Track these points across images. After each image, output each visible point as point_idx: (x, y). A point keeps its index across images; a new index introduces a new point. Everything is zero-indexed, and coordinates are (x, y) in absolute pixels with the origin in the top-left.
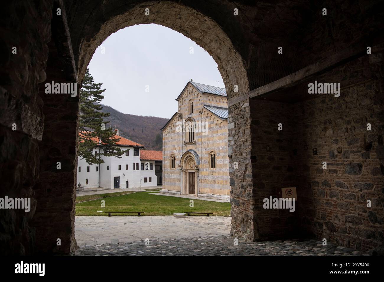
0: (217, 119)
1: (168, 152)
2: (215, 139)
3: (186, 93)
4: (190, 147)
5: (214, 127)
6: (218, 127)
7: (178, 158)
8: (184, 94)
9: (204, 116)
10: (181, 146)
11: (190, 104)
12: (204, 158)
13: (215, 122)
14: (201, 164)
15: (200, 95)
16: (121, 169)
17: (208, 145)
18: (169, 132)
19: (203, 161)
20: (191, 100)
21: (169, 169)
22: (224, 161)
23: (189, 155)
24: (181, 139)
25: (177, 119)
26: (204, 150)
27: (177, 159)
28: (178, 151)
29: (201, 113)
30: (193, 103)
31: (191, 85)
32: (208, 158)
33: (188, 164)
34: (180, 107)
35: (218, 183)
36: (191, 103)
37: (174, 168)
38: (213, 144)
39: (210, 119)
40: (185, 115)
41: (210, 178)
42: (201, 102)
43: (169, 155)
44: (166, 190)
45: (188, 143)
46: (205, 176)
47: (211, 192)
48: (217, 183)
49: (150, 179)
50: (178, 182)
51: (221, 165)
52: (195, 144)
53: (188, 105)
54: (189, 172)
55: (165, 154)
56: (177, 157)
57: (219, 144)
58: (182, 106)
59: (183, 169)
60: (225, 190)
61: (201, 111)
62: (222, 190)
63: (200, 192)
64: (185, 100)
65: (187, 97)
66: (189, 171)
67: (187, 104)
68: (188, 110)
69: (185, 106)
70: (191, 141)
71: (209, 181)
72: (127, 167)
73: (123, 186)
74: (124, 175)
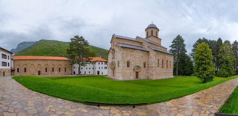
3: (112, 39)
4: (113, 60)
5: (119, 51)
14: (116, 66)
18: (109, 55)
21: (109, 68)
23: (113, 63)
24: (112, 57)
25: (111, 50)
29: (116, 46)
31: (113, 36)
32: (117, 63)
34: (111, 45)
35: (120, 73)
38: (119, 58)
39: (118, 48)
42: (116, 42)
43: (109, 63)
46: (117, 71)
66: (113, 69)
72: (102, 68)
73: (100, 74)
74: (101, 71)
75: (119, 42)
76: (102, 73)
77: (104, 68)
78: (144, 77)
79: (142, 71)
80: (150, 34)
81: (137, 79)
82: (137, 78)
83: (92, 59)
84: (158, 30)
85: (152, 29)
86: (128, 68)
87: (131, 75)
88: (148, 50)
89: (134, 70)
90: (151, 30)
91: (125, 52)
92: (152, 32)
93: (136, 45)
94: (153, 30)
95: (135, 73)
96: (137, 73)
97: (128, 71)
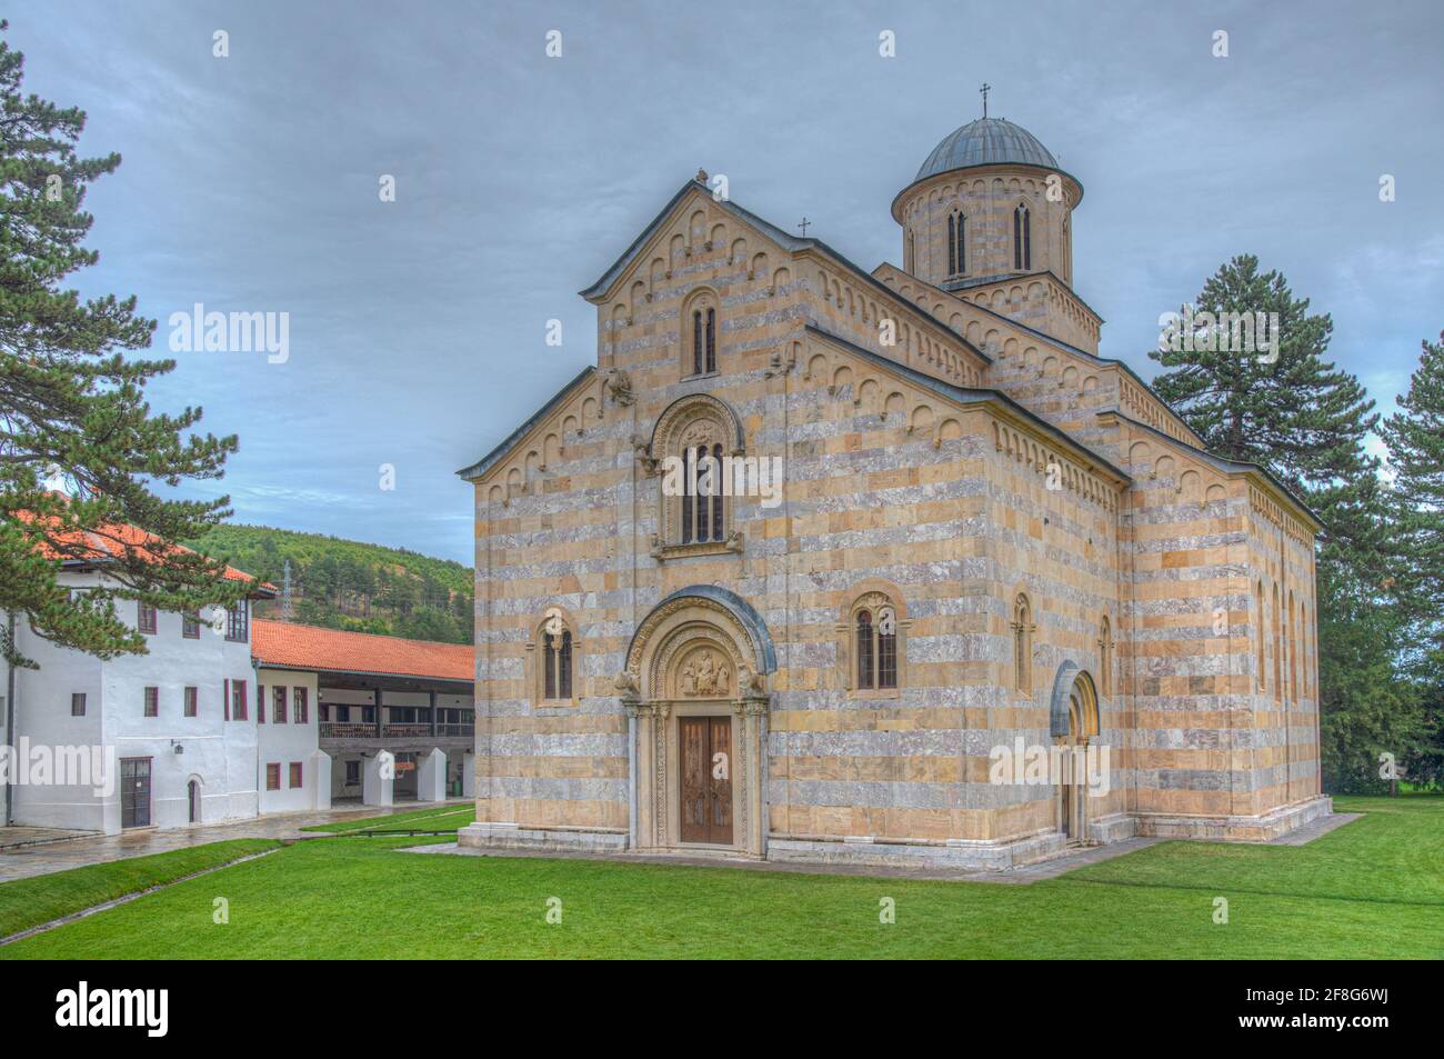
0: (913, 397)
1: (520, 605)
2: (896, 516)
3: (662, 249)
4: (696, 570)
5: (890, 450)
6: (917, 446)
7: (599, 641)
8: (649, 261)
9: (809, 385)
10: (621, 565)
11: (692, 319)
12: (805, 632)
13: (898, 419)
14: (787, 665)
15: (774, 260)
16: (159, 711)
17: (838, 557)
18: (525, 489)
19: (797, 648)
20: (700, 291)
21: (527, 703)
22: (967, 643)
23: (693, 614)
24: (625, 528)
25: (593, 408)
26: (803, 586)
27: (590, 647)
28: (601, 597)
30: (711, 312)
31: (699, 203)
32: (841, 629)
33: (672, 674)
34: (609, 336)
35: (921, 772)
36: (698, 315)
37: (566, 692)
38: (881, 552)
39: (857, 403)
40: (655, 382)
41: (858, 744)
42: (781, 302)
43: (523, 623)
44: (507, 825)
45: (678, 548)
46: (817, 740)
47: (855, 828)
48: (908, 773)
49: (296, 768)
50: (596, 775)
51: (941, 668)
52: (738, 552)
53: (675, 325)
54: (682, 720)
55: (494, 620)
56: (593, 633)
57: (928, 544)
58: (626, 335)
59: (645, 697)
60: (975, 813)
61: (785, 358)
62: (947, 813)
63: (772, 830)
64: (650, 297)
65: (669, 277)
66: (679, 711)
67: (668, 319)
68: (674, 351)
69: (649, 331)
70: (702, 535)
71: (844, 763)
72: (191, 700)
73: (169, 817)
74: (179, 749)
77: (211, 699)
85: (1024, 190)
86: (1021, 697)
92: (1022, 223)
94: (1036, 208)
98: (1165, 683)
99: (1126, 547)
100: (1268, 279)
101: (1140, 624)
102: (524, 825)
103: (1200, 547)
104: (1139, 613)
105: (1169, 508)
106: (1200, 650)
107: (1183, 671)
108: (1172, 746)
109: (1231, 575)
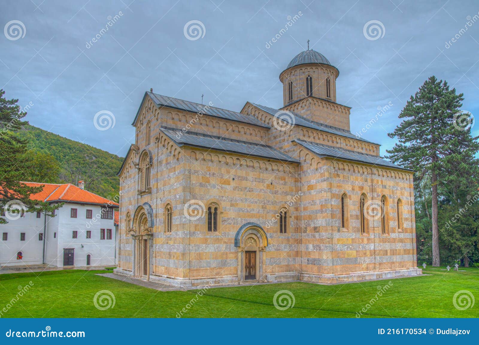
0: (174, 147)
1: (125, 209)
2: (172, 181)
3: (143, 111)
4: (146, 198)
5: (171, 162)
6: (175, 160)
8: (142, 114)
9: (161, 145)
10: (136, 198)
11: (148, 128)
12: (159, 215)
13: (173, 153)
14: (156, 225)
15: (157, 111)
16: (78, 237)
17: (164, 193)
18: (126, 177)
19: (158, 220)
20: (149, 121)
24: (137, 188)
26: (159, 202)
28: (134, 206)
29: (158, 141)
31: (149, 98)
32: (164, 214)
34: (137, 135)
35: (174, 257)
38: (170, 192)
39: (167, 149)
40: (142, 147)
41: (165, 248)
42: (158, 122)
43: (125, 214)
44: (121, 270)
45: (144, 192)
46: (160, 246)
47: (165, 273)
48: (172, 257)
51: (177, 225)
52: (150, 193)
53: (145, 131)
54: (144, 240)
55: (122, 213)
56: (131, 216)
57: (176, 189)
59: (137, 234)
61: (158, 137)
63: (153, 273)
64: (142, 124)
65: (145, 118)
67: (145, 129)
68: (145, 138)
69: (142, 133)
71: (163, 254)
72: (89, 234)
73: (80, 263)
74: (83, 247)
75: (170, 124)
76: (89, 257)
77: (96, 234)
78: (283, 274)
79: (271, 248)
80: (300, 91)
81: (250, 283)
82: (250, 275)
83: (40, 189)
84: (337, 73)
85: (309, 71)
86: (214, 235)
87: (224, 264)
88: (294, 156)
89: (237, 244)
90: (304, 77)
91: (196, 165)
92: (309, 81)
93: (244, 140)
94: (314, 76)
95: (241, 256)
96: (250, 254)
97: (211, 249)
98: (308, 229)
99: (299, 184)
100: (439, 84)
101: (302, 209)
102: (124, 269)
103: (316, 183)
104: (302, 206)
105: (309, 171)
106: (316, 218)
107: (312, 226)
108: (310, 250)
109: (323, 192)
